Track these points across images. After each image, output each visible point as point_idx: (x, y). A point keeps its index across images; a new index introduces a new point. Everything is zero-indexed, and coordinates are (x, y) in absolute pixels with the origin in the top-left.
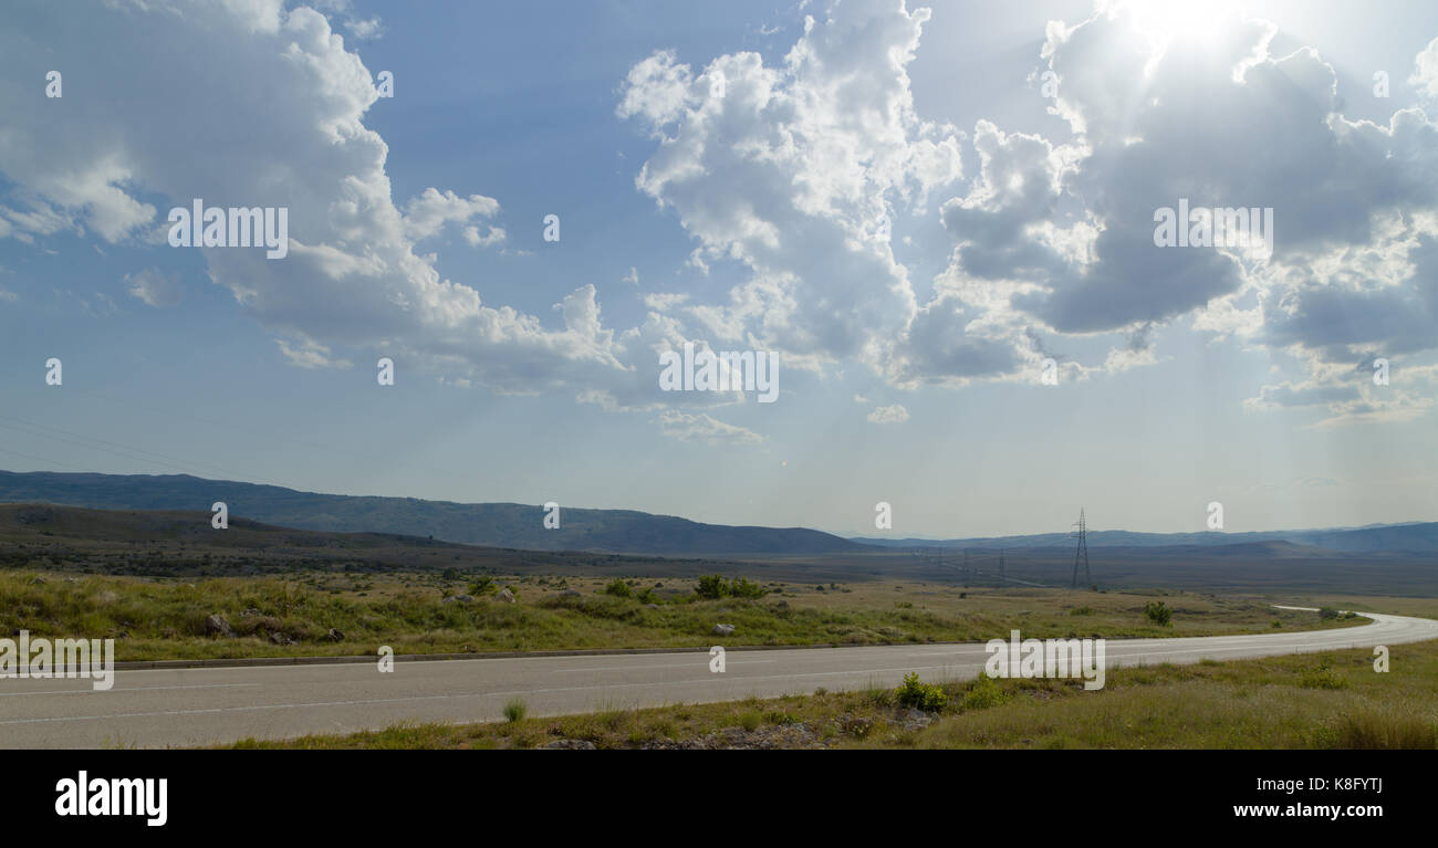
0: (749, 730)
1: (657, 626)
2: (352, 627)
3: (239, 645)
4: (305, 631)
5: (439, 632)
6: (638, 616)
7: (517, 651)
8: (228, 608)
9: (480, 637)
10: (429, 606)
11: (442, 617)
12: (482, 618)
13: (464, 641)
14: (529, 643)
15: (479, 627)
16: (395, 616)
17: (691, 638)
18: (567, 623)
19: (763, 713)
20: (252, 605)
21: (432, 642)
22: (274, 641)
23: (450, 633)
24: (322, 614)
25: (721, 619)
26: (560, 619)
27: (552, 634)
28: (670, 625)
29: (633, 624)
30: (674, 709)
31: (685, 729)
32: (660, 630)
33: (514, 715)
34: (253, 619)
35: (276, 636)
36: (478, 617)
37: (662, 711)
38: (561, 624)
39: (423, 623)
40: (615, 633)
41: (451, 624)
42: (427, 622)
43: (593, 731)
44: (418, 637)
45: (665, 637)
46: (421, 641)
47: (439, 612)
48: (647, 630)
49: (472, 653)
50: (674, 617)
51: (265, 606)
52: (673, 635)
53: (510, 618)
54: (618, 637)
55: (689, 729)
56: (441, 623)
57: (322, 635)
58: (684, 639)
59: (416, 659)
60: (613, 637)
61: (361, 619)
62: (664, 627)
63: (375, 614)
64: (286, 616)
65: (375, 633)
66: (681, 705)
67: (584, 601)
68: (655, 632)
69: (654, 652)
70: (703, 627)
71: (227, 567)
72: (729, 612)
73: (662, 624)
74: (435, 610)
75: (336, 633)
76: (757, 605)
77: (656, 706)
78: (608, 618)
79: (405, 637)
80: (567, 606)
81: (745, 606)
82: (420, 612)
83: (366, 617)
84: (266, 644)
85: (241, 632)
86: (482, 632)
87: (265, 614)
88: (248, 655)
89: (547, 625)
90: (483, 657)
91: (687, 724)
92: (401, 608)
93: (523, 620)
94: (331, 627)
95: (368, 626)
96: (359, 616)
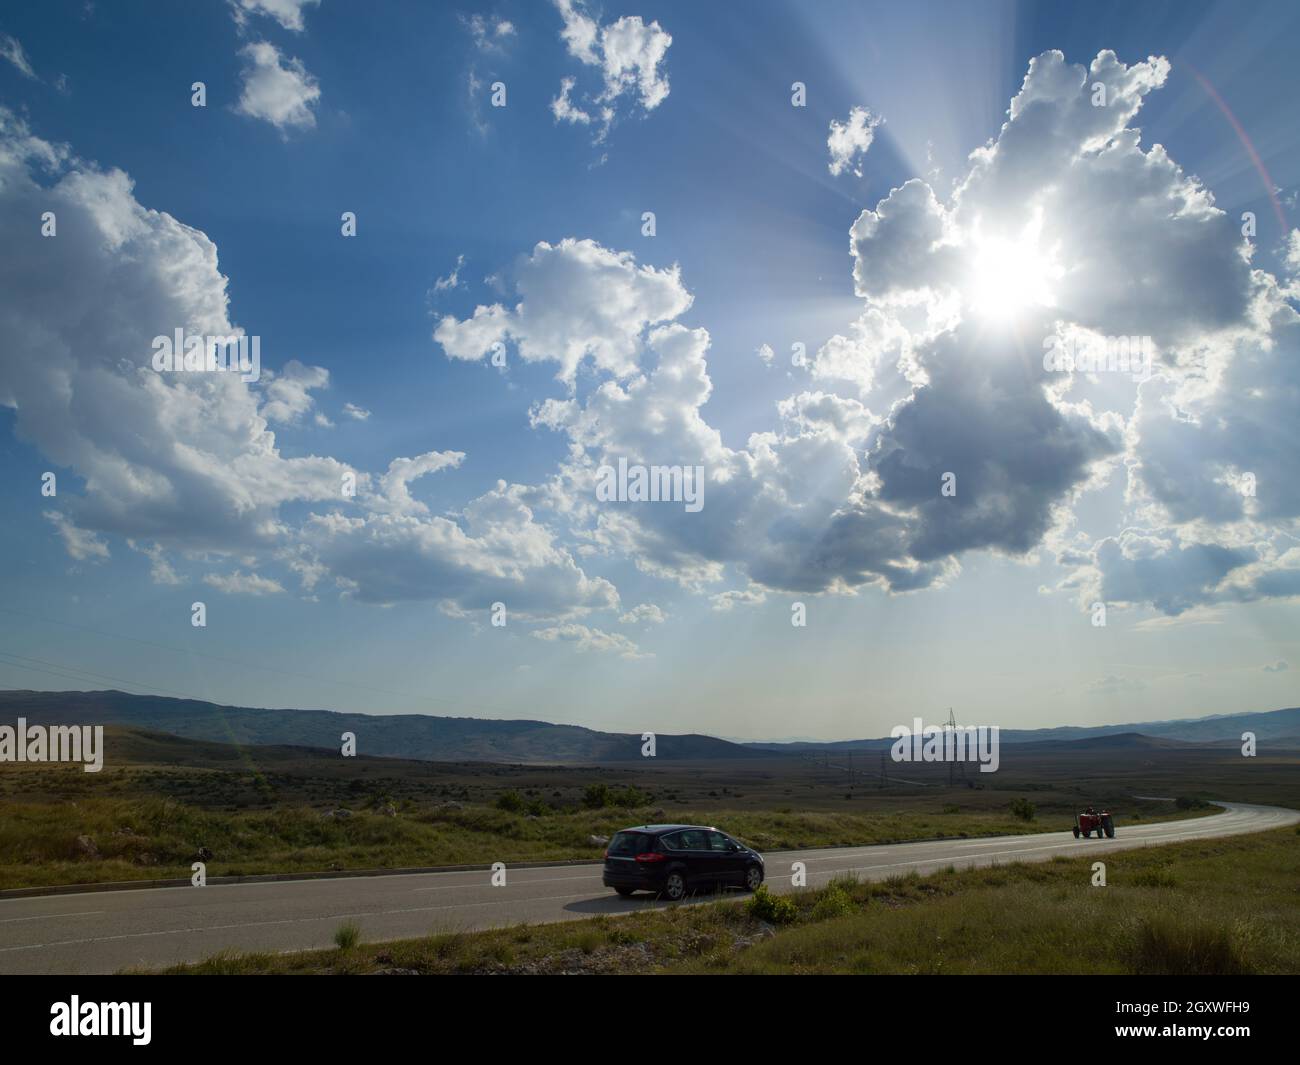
0: (587, 952)
1: (533, 838)
2: (223, 846)
3: (100, 867)
4: (174, 851)
5: (309, 850)
6: (514, 829)
7: (385, 868)
8: (99, 828)
9: (351, 853)
10: (307, 822)
11: (317, 834)
12: (357, 834)
13: (332, 858)
14: (397, 859)
15: (352, 844)
16: (271, 832)
17: (564, 850)
18: (441, 836)
19: (609, 932)
20: (125, 824)
21: (300, 860)
22: (139, 862)
23: (321, 850)
24: (197, 832)
25: (597, 830)
26: (435, 833)
27: (423, 849)
28: (546, 838)
29: (508, 837)
30: (517, 929)
31: (521, 953)
32: (535, 842)
33: (345, 940)
34: (123, 838)
35: (144, 857)
36: (353, 833)
37: (503, 933)
38: (436, 839)
39: (297, 840)
40: (488, 847)
41: (326, 840)
42: (301, 837)
43: (422, 958)
44: (287, 854)
45: (539, 850)
46: (290, 859)
47: (316, 827)
48: (522, 843)
49: (338, 872)
50: (551, 828)
51: (140, 824)
52: (548, 847)
53: (386, 834)
54: (490, 850)
55: (525, 952)
56: (316, 839)
57: (191, 854)
58: (558, 852)
59: (279, 879)
60: (485, 851)
61: (235, 836)
62: (539, 840)
63: (250, 830)
64: (157, 836)
65: (246, 851)
66: (524, 926)
67: (464, 814)
68: (529, 845)
69: (524, 866)
70: (578, 839)
71: (140, 782)
72: (606, 822)
73: (538, 836)
74: (312, 825)
75: (205, 851)
76: (634, 815)
77: (497, 928)
78: (485, 831)
79: (276, 855)
80: (447, 820)
81: (621, 816)
82: (297, 828)
83: (240, 834)
84: (131, 866)
85: (106, 853)
86: (353, 849)
87: (137, 833)
88: (107, 878)
89: (422, 840)
90: (348, 875)
91: (525, 946)
92: (278, 824)
93: (398, 835)
94: (202, 845)
95: (241, 844)
96: (234, 833)
